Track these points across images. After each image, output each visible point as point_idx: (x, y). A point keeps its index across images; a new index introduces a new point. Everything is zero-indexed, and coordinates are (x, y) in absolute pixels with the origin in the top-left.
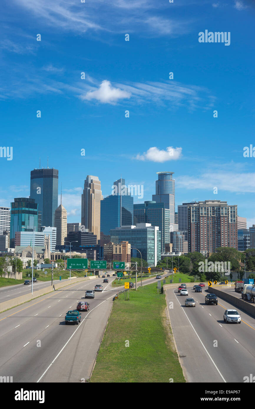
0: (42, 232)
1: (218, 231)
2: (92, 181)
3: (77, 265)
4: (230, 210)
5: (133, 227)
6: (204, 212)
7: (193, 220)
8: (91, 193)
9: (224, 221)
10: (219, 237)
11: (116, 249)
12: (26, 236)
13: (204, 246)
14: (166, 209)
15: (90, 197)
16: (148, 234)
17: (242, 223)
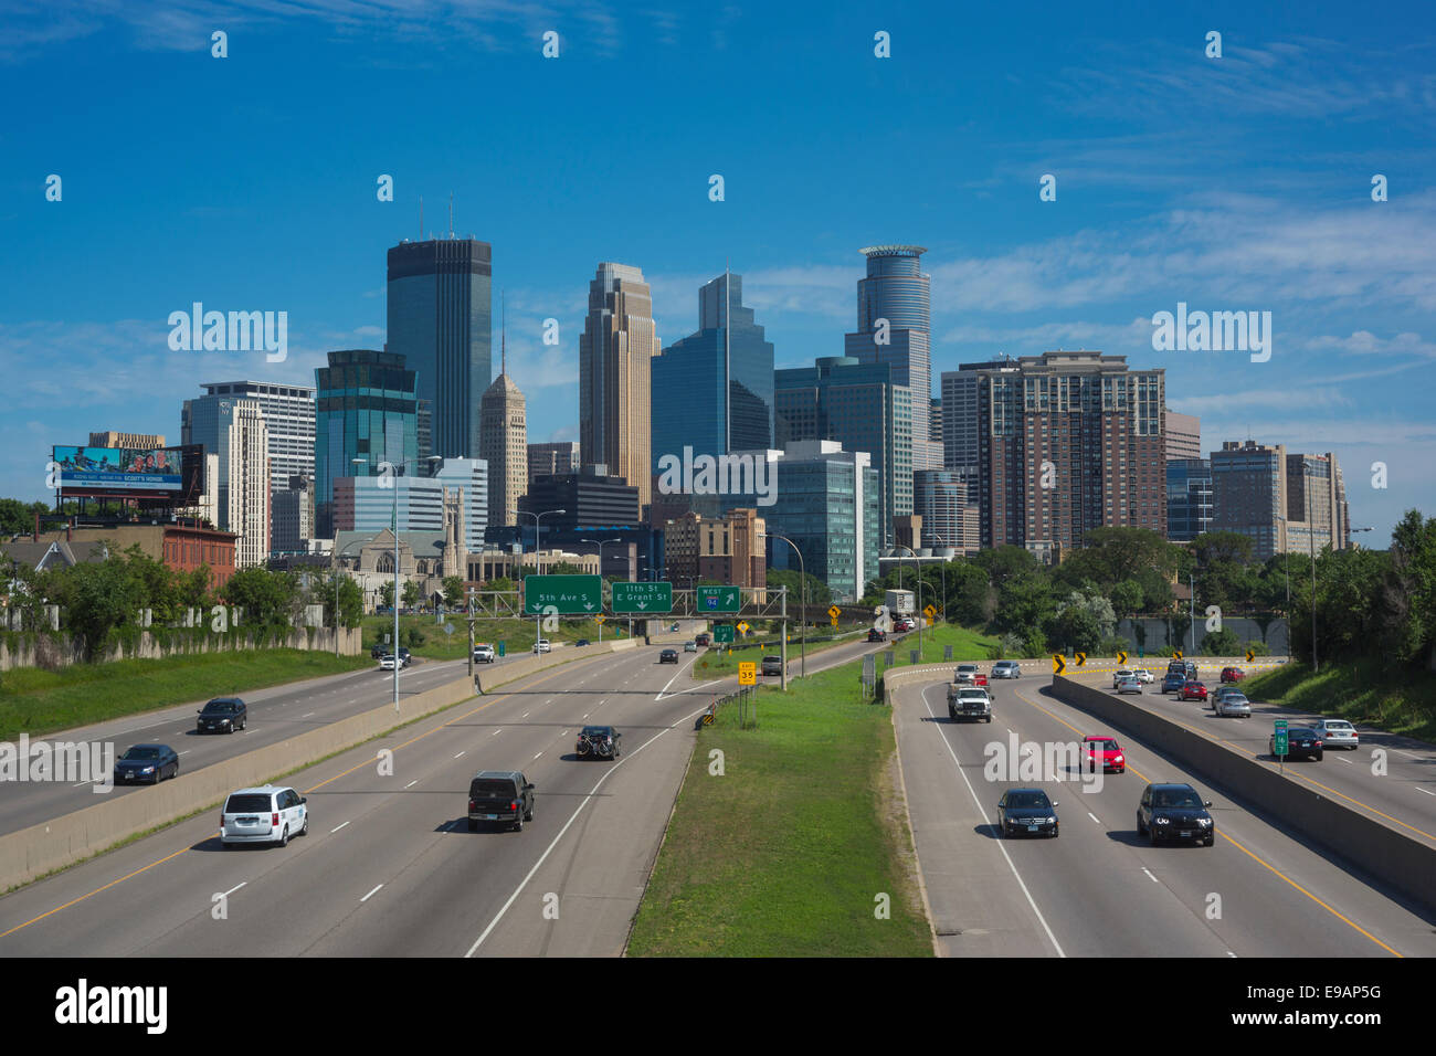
0: (435, 477)
1: (1091, 468)
2: (617, 283)
3: (563, 598)
5: (773, 456)
6: (1038, 398)
7: (998, 427)
8: (614, 328)
9: (1115, 431)
10: (1096, 489)
11: (711, 538)
12: (374, 493)
13: (1039, 522)
14: (895, 387)
15: (612, 344)
16: (829, 482)
17: (1183, 438)
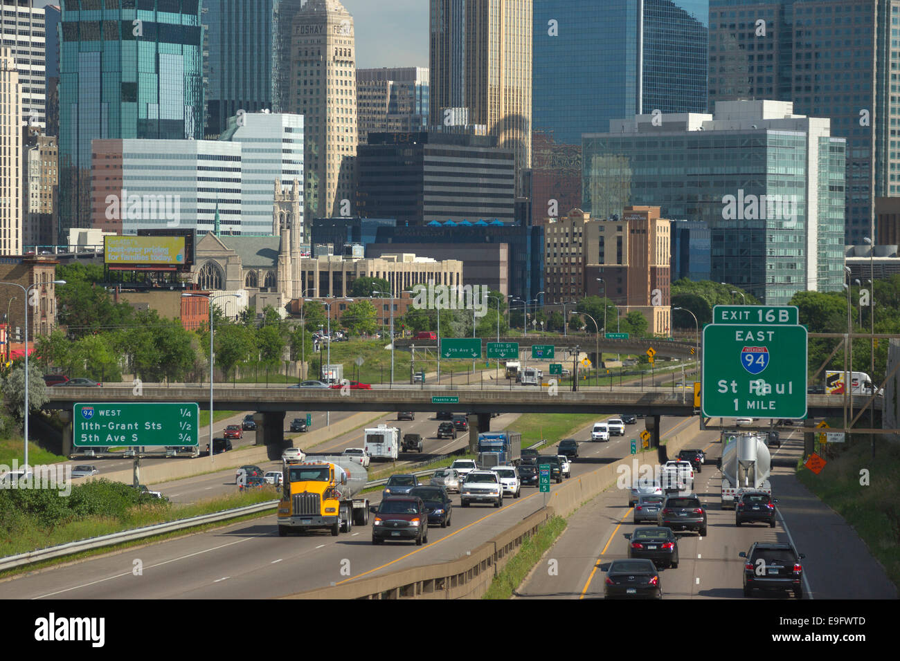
0: (230, 140)
3: (461, 350)
5: (697, 121)
11: (602, 244)
12: (149, 162)
14: (894, 4)
16: (770, 159)
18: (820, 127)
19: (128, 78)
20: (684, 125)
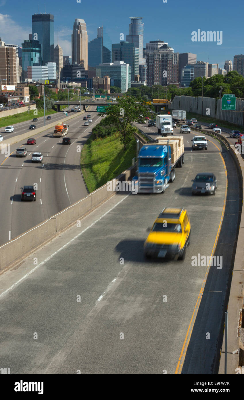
0: (46, 66)
2: (79, 23)
4: (174, 56)
5: (111, 64)
6: (157, 57)
8: (79, 33)
9: (170, 63)
11: (101, 81)
12: (35, 69)
13: (156, 79)
14: (136, 48)
15: (78, 36)
16: (121, 69)
17: (193, 59)
18: (128, 65)
19: (31, 58)
20: (110, 65)
